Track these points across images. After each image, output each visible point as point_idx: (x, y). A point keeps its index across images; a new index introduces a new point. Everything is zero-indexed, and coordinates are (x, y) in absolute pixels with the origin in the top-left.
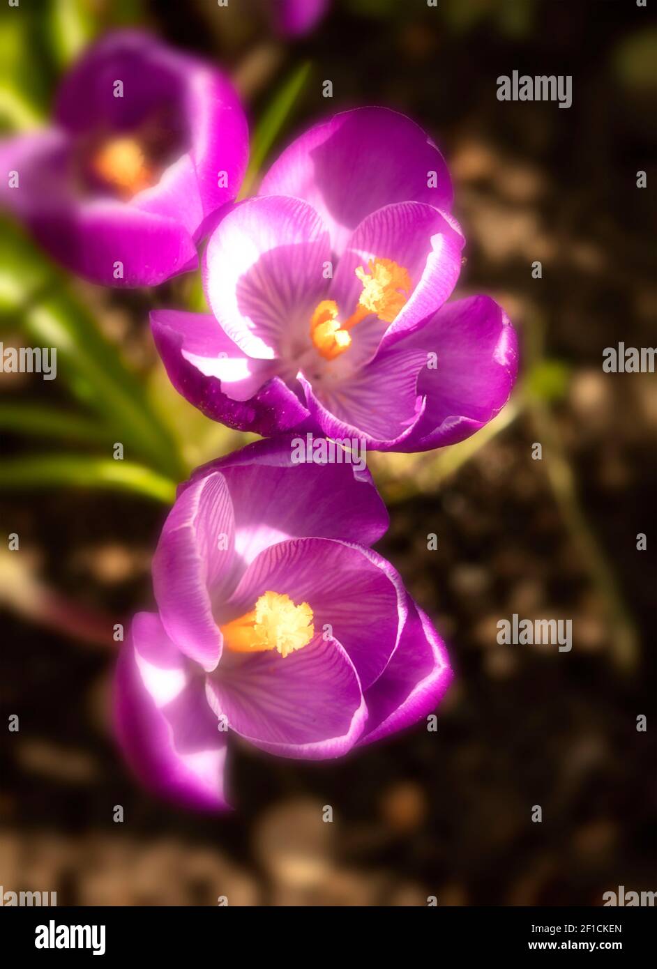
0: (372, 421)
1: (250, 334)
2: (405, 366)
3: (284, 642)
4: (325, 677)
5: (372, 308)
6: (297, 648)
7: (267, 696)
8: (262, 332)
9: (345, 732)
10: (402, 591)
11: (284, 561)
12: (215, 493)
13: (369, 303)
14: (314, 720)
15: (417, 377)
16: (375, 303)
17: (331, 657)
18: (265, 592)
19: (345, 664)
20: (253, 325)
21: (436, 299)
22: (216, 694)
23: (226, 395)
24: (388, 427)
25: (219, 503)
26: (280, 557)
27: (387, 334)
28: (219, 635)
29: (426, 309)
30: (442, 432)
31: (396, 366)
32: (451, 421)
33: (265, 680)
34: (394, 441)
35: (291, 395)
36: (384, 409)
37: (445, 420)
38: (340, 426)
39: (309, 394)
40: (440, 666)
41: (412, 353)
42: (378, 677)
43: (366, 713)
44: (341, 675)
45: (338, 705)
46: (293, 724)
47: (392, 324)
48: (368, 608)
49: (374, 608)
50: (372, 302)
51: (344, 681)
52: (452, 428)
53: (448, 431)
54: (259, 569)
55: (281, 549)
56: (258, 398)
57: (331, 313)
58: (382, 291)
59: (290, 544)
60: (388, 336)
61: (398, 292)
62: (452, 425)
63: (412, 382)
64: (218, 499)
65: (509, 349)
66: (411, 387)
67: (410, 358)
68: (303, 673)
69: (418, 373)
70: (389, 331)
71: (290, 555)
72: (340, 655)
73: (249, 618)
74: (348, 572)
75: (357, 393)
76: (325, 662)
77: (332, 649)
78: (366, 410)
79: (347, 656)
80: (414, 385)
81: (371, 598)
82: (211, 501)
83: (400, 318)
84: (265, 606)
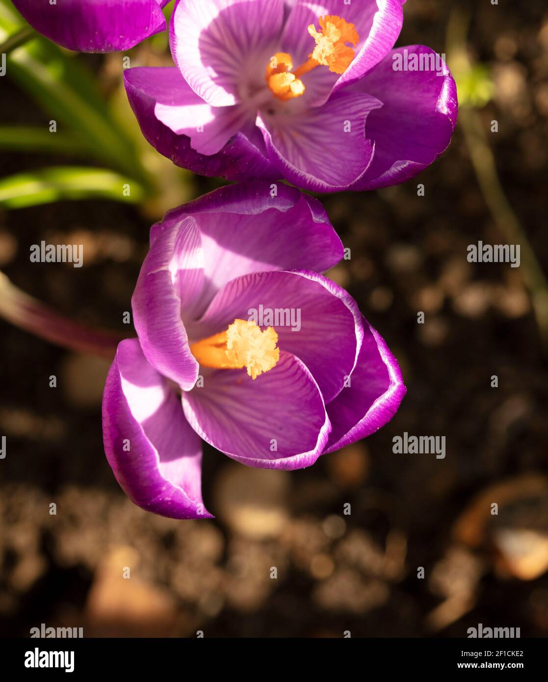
0: (326, 158)
1: (212, 83)
2: (353, 109)
3: (253, 365)
4: (290, 390)
5: (324, 62)
6: (265, 371)
7: (237, 405)
8: (222, 81)
9: (313, 448)
10: (359, 317)
11: (249, 288)
12: (185, 233)
13: (321, 58)
14: (281, 429)
15: (365, 121)
16: (326, 58)
17: (295, 373)
18: (234, 321)
19: (308, 380)
20: (215, 75)
21: (381, 52)
22: (192, 408)
23: (195, 150)
24: (340, 166)
25: (190, 240)
26: (246, 285)
27: (337, 84)
28: (195, 364)
29: (373, 61)
30: (391, 175)
31: (345, 108)
32: (399, 165)
33: (234, 391)
34: (348, 185)
35: (254, 148)
36: (336, 147)
37: (394, 165)
38: (299, 174)
39: (269, 143)
40: (395, 384)
41: (359, 97)
42: (339, 392)
43: (330, 427)
44: (304, 389)
45: (303, 415)
46: (261, 432)
47: (343, 75)
48: (327, 327)
49: (333, 326)
50: (324, 56)
51: (307, 394)
52: (399, 171)
53: (396, 174)
54: (226, 295)
55: (247, 279)
56: (224, 152)
57: (286, 65)
58: (333, 47)
59: (255, 275)
60: (339, 85)
61: (347, 46)
62: (399, 168)
63: (361, 124)
64: (190, 236)
65: (450, 99)
66: (360, 129)
67: (357, 102)
68: (269, 385)
69: (366, 117)
70: (340, 80)
71: (255, 282)
72: (304, 373)
73: (219, 339)
74: (308, 295)
75: (309, 130)
76: (289, 377)
77: (294, 368)
78: (318, 147)
79: (310, 374)
80: (363, 128)
81: (328, 318)
82: (182, 239)
83: (350, 70)
84: (235, 334)
